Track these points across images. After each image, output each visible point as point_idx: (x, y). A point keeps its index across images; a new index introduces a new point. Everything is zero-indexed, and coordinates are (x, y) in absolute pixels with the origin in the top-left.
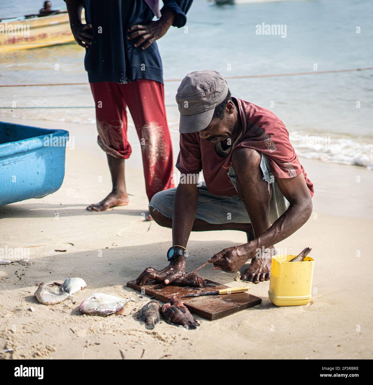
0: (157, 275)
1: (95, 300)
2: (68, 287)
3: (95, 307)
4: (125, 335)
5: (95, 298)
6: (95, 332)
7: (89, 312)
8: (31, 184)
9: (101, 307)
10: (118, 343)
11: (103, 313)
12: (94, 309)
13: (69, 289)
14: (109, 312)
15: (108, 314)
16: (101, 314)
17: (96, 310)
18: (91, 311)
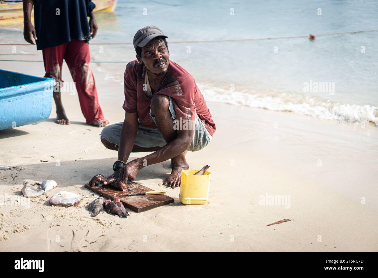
0: (102, 180)
1: (61, 195)
2: (45, 186)
3: (60, 200)
4: (77, 220)
5: (60, 194)
6: (58, 217)
7: (56, 203)
8: (28, 115)
9: (64, 201)
10: (72, 225)
11: (65, 204)
12: (59, 202)
13: (45, 188)
14: (69, 204)
15: (69, 205)
16: (64, 205)
17: (60, 202)
18: (57, 203)
